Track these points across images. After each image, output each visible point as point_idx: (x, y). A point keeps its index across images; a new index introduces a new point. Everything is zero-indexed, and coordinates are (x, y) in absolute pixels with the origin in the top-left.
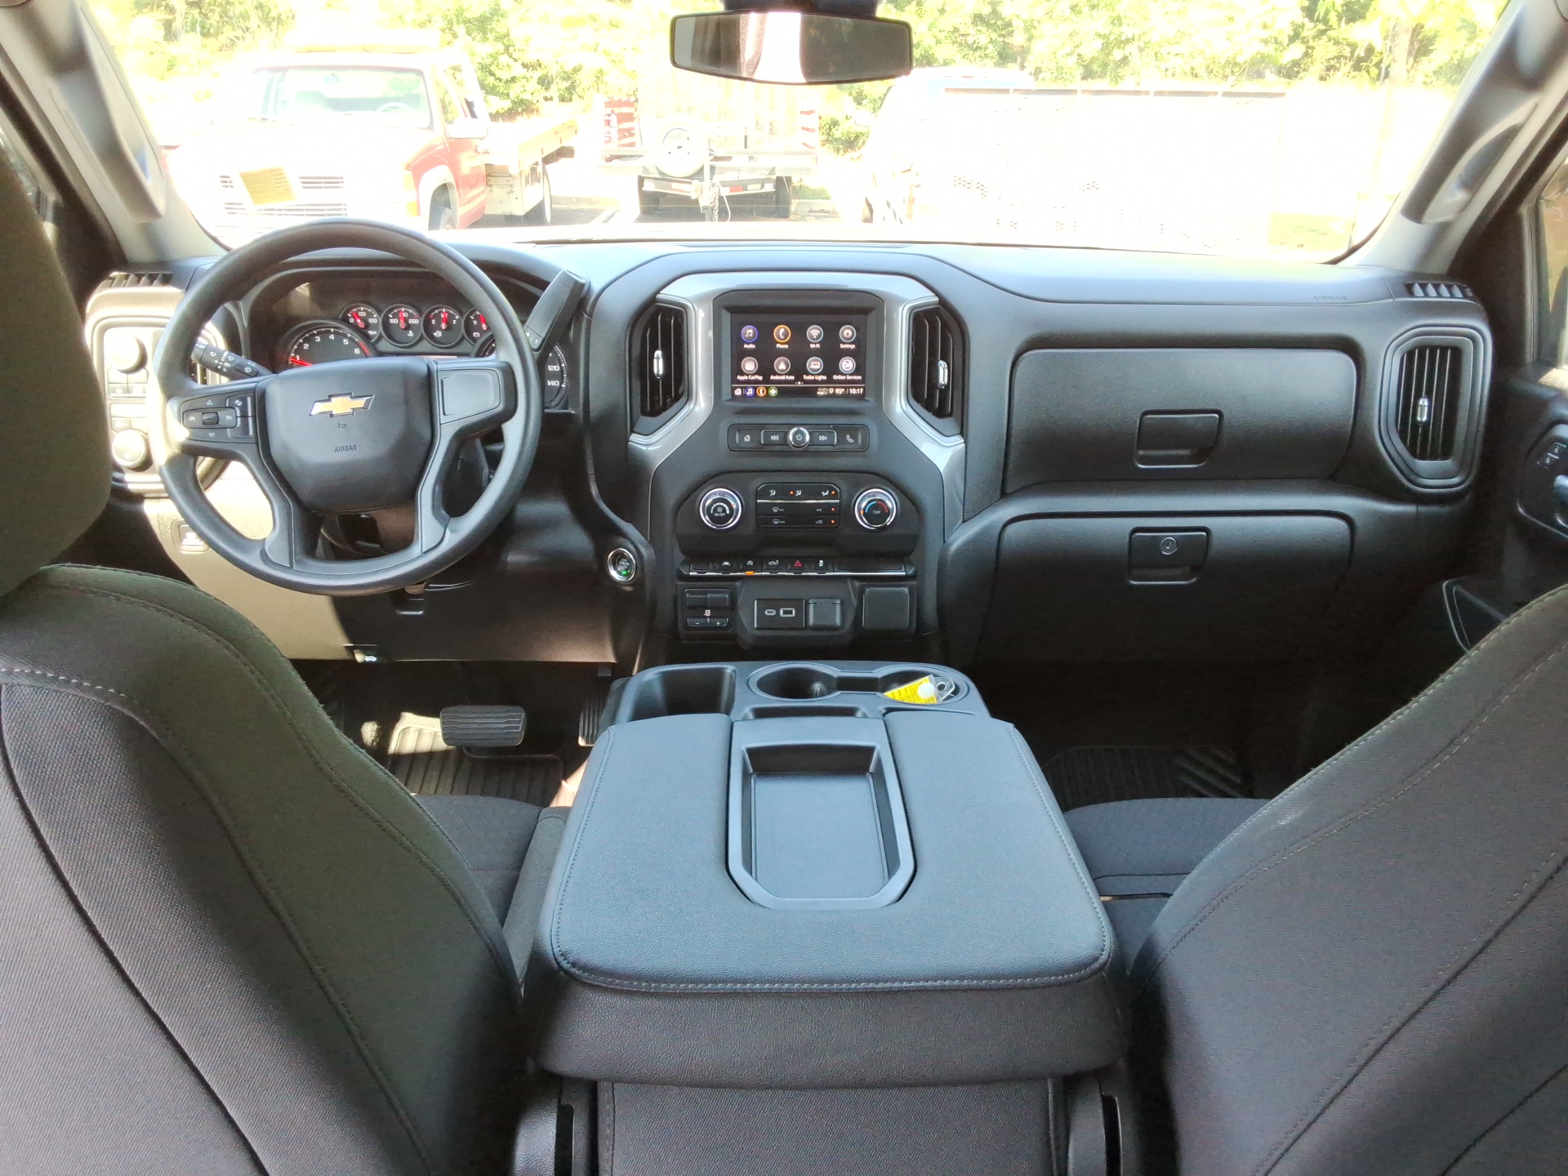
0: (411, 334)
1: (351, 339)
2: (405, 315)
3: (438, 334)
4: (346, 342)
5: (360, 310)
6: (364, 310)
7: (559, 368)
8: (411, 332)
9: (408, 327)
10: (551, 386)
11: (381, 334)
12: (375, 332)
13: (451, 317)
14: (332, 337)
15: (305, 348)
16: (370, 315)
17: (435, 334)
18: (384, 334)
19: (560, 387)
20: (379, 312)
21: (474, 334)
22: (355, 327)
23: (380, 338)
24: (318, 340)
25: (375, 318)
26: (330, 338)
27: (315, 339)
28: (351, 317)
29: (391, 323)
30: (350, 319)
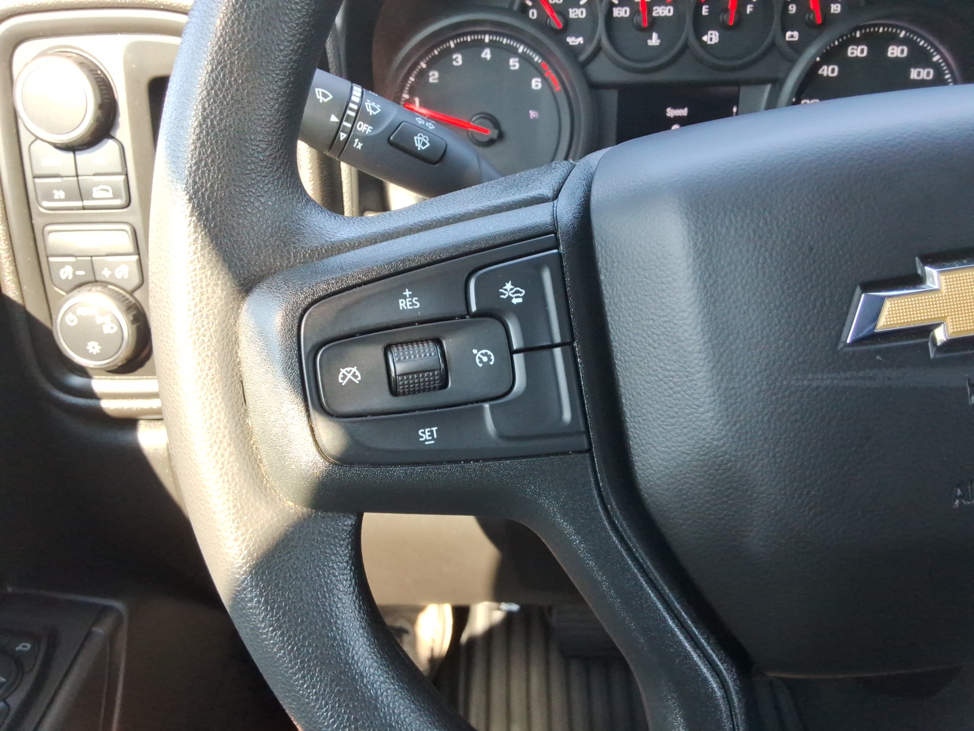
0: (654, 40)
1: (524, 58)
3: (712, 37)
4: (514, 63)
8: (655, 35)
9: (652, 24)
11: (600, 41)
12: (580, 40)
14: (487, 54)
15: (431, 80)
16: (572, 1)
17: (705, 38)
18: (605, 42)
21: (788, 34)
23: (598, 49)
24: (457, 62)
25: (583, 6)
26: (483, 55)
27: (452, 60)
28: (532, 7)
29: (616, 17)
30: (531, 12)
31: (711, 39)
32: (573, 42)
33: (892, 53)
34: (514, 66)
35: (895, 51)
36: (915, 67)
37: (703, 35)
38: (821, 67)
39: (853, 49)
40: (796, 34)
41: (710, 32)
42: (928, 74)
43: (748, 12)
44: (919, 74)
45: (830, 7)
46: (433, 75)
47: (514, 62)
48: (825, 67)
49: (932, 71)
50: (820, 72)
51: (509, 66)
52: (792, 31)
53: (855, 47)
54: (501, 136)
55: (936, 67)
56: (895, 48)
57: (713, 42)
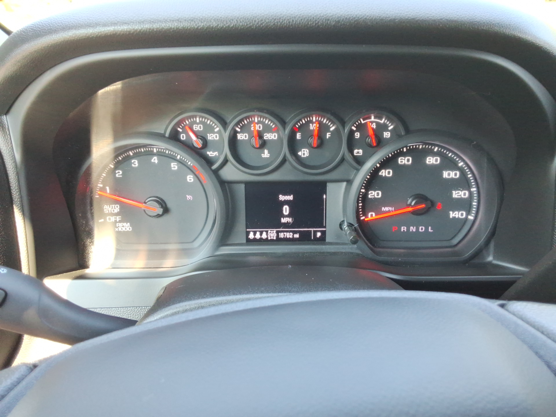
0: (266, 154)
1: (181, 162)
2: (259, 127)
3: (304, 153)
5: (195, 123)
6: (201, 122)
7: (467, 193)
8: (266, 151)
9: (264, 144)
10: (454, 218)
11: (226, 156)
12: (216, 153)
13: (323, 129)
14: (155, 160)
15: (117, 176)
16: (210, 129)
17: (300, 153)
18: (230, 157)
19: (466, 218)
20: (224, 124)
21: (356, 151)
22: (188, 146)
23: (226, 161)
24: (135, 165)
25: (217, 133)
26: (152, 161)
27: (132, 163)
28: (182, 133)
29: (239, 140)
30: (181, 135)
31: (304, 154)
32: (211, 154)
33: (430, 162)
34: (174, 167)
35: (431, 160)
36: (446, 170)
37: (299, 152)
38: (381, 171)
39: (401, 159)
40: (361, 151)
41: (303, 150)
42: (456, 175)
43: (327, 138)
44: (449, 174)
45: (383, 134)
46: (119, 172)
47: (174, 165)
48: (383, 171)
49: (458, 173)
50: (380, 174)
51: (171, 167)
52: (358, 149)
53: (403, 158)
54: (166, 210)
55: (461, 169)
56: (432, 158)
57: (305, 156)
